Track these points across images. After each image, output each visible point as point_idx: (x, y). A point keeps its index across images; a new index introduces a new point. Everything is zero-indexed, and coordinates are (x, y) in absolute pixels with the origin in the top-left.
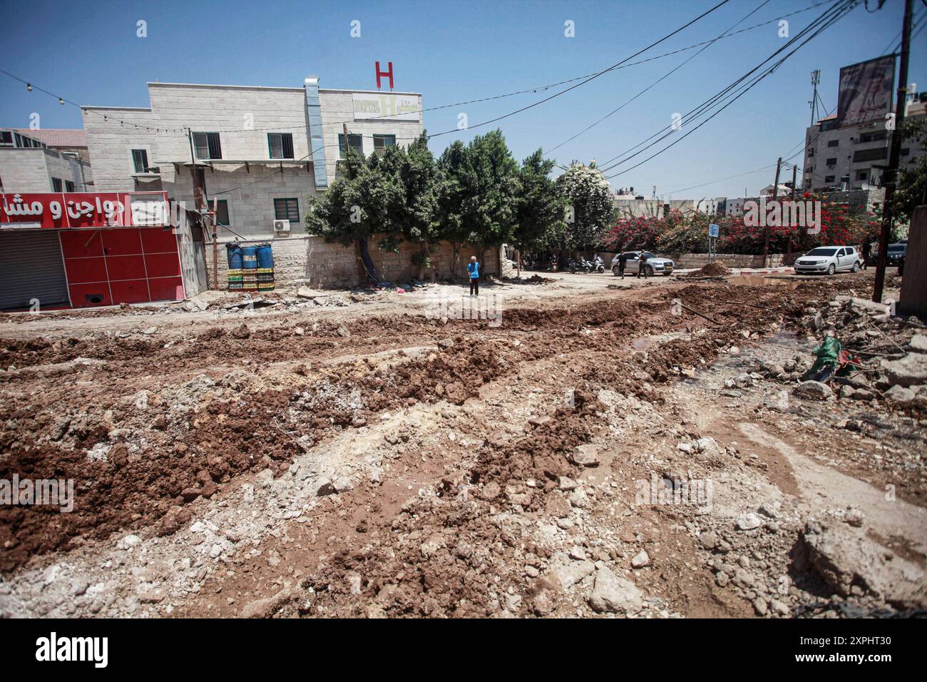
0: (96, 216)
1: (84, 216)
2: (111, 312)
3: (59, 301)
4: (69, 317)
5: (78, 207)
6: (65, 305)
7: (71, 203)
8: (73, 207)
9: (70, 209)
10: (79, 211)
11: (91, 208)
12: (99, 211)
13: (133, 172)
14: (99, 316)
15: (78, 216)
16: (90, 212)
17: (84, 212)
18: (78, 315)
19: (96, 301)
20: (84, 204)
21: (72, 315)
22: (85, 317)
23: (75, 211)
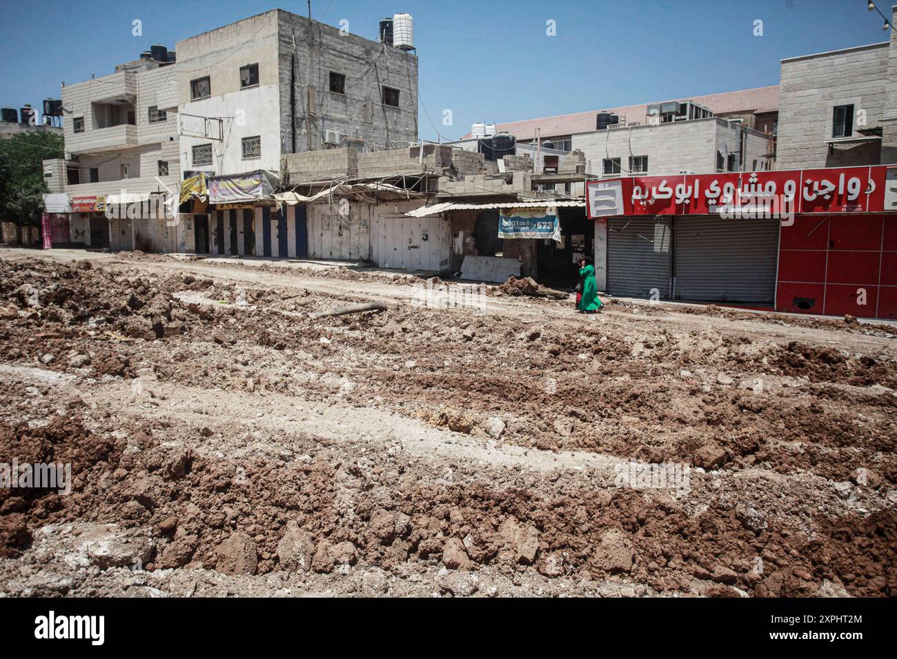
0: (836, 199)
1: (820, 198)
2: (833, 324)
3: (761, 300)
4: (781, 322)
5: (816, 187)
6: (768, 306)
7: (809, 181)
8: (810, 186)
9: (806, 189)
10: (816, 192)
11: (831, 187)
12: (841, 192)
13: (828, 137)
14: (817, 327)
15: (814, 197)
16: (829, 193)
17: (822, 192)
18: (792, 322)
19: (804, 307)
20: (825, 182)
21: (786, 320)
22: (801, 325)
23: (810, 192)
